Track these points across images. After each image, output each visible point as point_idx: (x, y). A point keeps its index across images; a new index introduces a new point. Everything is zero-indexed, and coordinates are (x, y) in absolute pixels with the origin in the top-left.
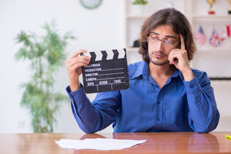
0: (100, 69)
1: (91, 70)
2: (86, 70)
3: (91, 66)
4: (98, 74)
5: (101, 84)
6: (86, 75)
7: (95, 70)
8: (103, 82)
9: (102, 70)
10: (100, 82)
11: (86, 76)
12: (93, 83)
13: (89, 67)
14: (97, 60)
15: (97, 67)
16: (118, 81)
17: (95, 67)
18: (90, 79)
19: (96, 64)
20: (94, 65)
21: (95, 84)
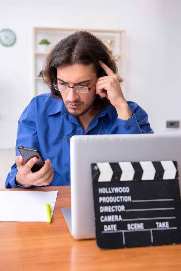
0: (129, 199)
1: (111, 199)
2: (101, 199)
3: (111, 190)
4: (125, 209)
5: (131, 229)
6: (102, 209)
7: (118, 199)
8: (135, 226)
9: (132, 199)
10: (129, 225)
11: (101, 211)
12: (115, 226)
13: (107, 192)
14: (123, 178)
15: (123, 194)
16: (164, 224)
17: (119, 194)
18: (110, 219)
19: (120, 188)
20: (117, 190)
21: (118, 228)
